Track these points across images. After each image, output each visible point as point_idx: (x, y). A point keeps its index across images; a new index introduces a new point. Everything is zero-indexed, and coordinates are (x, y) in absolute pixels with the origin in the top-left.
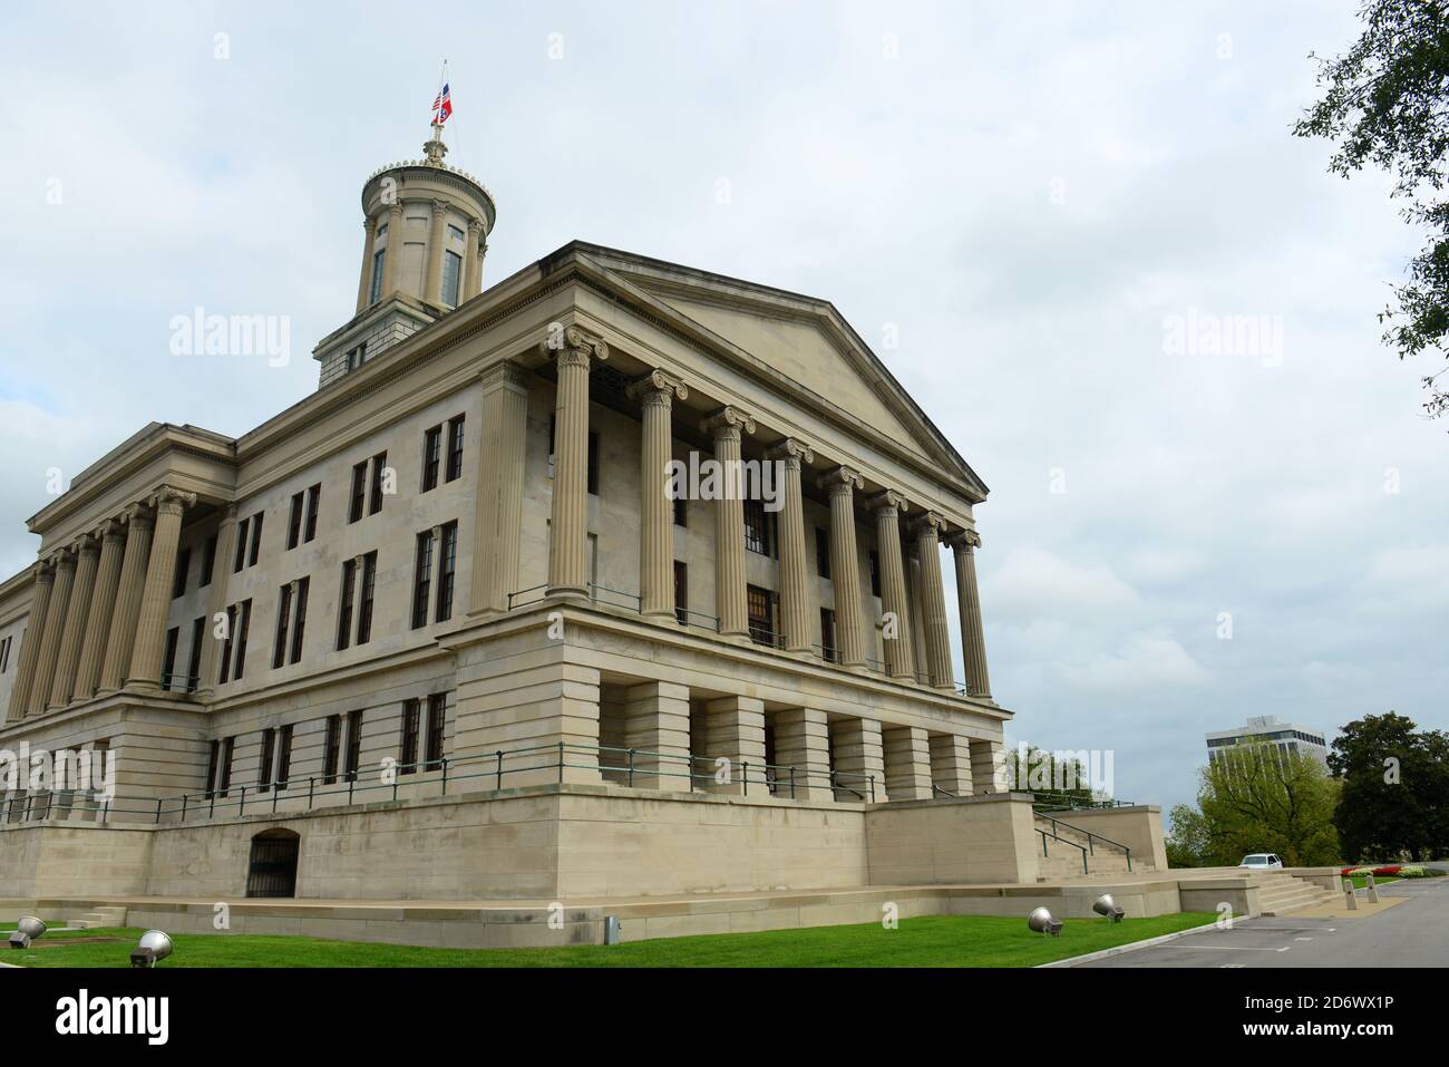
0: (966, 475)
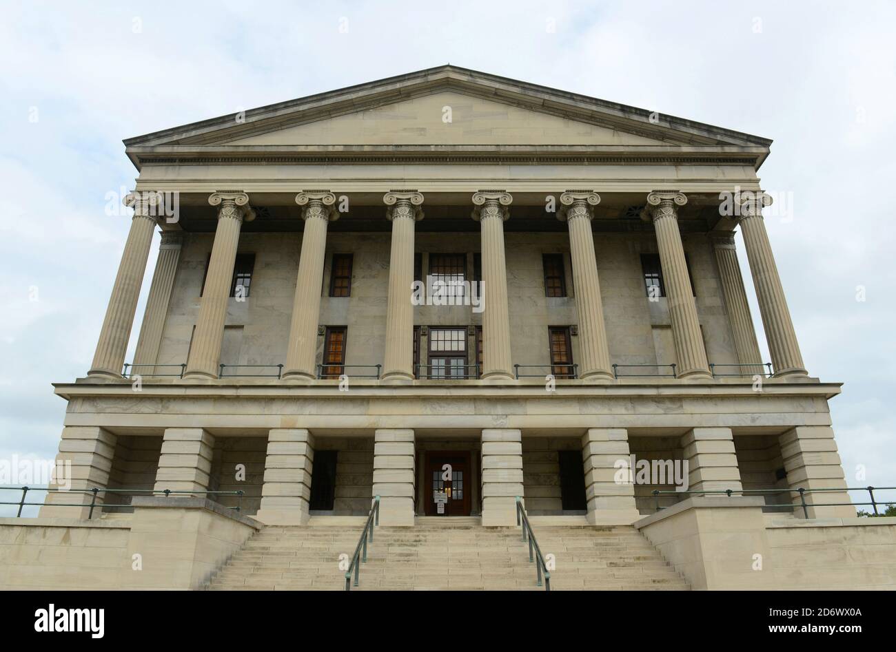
0: (719, 137)
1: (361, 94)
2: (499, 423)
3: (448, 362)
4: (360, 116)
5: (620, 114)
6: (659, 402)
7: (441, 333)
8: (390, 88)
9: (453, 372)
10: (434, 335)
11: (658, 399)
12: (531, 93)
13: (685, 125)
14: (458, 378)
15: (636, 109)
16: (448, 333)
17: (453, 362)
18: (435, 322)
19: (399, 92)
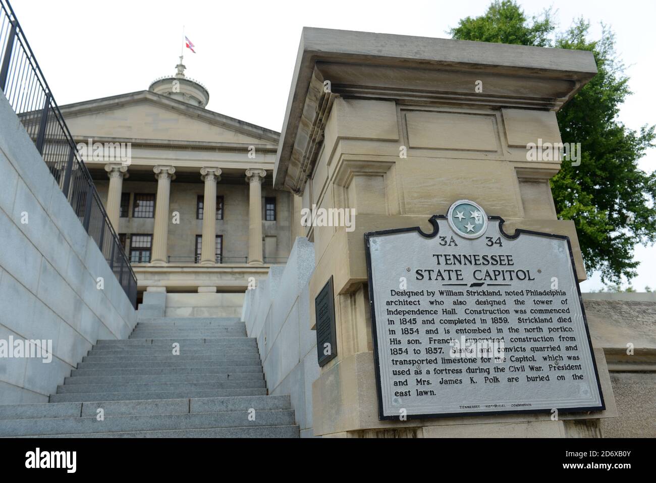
1: (94, 105)
2: (156, 283)
3: (141, 254)
4: (94, 116)
5: (237, 125)
6: (233, 275)
7: (138, 238)
8: (112, 102)
9: (143, 259)
10: (134, 238)
11: (232, 273)
12: (191, 110)
13: (271, 133)
14: (145, 262)
15: (246, 123)
16: (142, 238)
17: (144, 253)
18: (135, 231)
19: (118, 104)
